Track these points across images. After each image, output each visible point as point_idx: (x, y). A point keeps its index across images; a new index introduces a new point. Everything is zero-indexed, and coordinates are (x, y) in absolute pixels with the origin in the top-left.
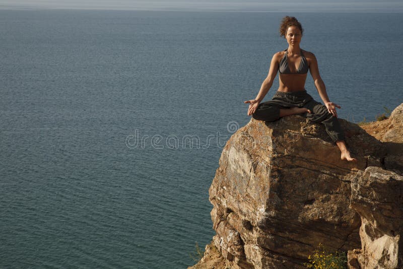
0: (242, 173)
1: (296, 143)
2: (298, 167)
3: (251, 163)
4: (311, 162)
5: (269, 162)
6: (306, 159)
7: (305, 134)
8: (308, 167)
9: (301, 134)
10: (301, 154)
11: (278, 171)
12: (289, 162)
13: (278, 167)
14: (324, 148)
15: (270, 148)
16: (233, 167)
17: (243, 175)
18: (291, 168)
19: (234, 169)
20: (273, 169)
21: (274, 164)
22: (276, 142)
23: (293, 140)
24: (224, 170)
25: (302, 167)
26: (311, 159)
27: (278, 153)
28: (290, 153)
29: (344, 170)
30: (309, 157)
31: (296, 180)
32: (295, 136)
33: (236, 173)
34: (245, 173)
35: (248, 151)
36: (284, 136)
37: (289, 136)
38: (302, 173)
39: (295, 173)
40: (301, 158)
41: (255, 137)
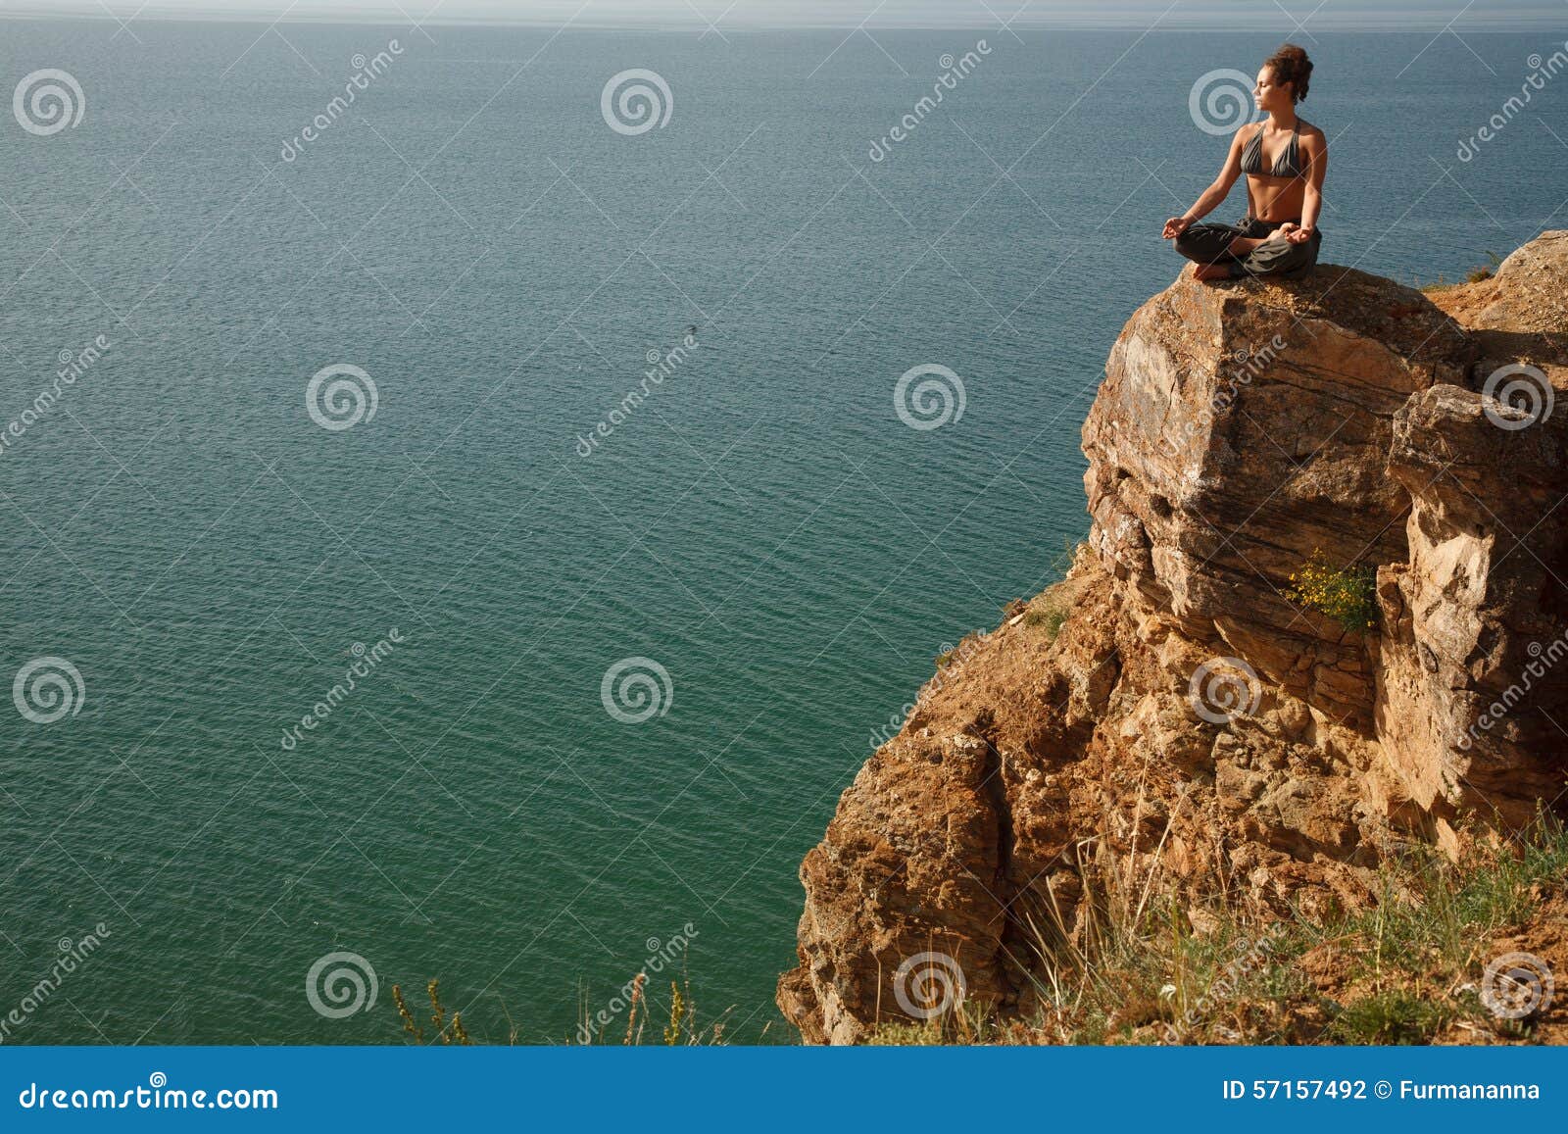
0: (1154, 393)
2: (1277, 382)
3: (1173, 372)
5: (1214, 371)
6: (1298, 366)
8: (1300, 383)
14: (1337, 342)
15: (1218, 340)
16: (1135, 379)
17: (1155, 399)
19: (1137, 383)
20: (1220, 387)
21: (1225, 376)
22: (1231, 326)
23: (1270, 324)
24: (1116, 385)
25: (1287, 383)
26: (1309, 365)
30: (1304, 362)
31: (1271, 410)
32: (1275, 314)
33: (1140, 392)
34: (1159, 392)
35: (1169, 346)
36: (1250, 314)
37: (1262, 314)
38: (1285, 395)
39: (1269, 395)
40: (1287, 362)
41: (1186, 315)
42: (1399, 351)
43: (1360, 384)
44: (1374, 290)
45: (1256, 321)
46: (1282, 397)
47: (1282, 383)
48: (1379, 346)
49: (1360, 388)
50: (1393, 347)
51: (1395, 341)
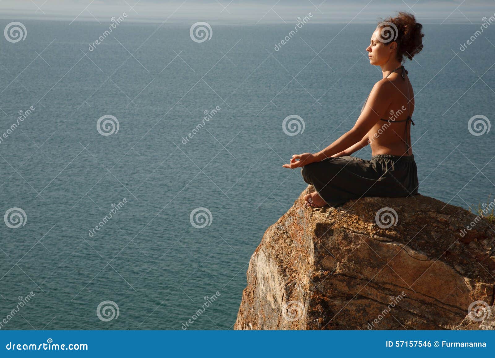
0: (272, 301)
1: (357, 250)
2: (360, 297)
3: (283, 284)
4: (384, 289)
5: (308, 285)
6: (376, 284)
7: (375, 234)
8: (379, 299)
9: (369, 234)
10: (367, 272)
11: (324, 304)
12: (343, 287)
13: (324, 296)
14: (410, 263)
15: (311, 259)
16: (261, 288)
17: (273, 307)
18: (348, 299)
19: (263, 293)
20: (313, 300)
21: (317, 291)
22: (321, 247)
23: (352, 246)
24: (252, 292)
25: (368, 299)
26: (385, 283)
27: (324, 269)
28: (345, 271)
29: (448, 308)
30: (381, 280)
31: (356, 322)
32: (357, 237)
33: (265, 299)
34: (276, 301)
35: (282, 261)
36: (337, 237)
37: (346, 237)
38: (367, 309)
39: (354, 308)
40: (367, 280)
41: (294, 236)
42: (463, 272)
43: (431, 301)
44: (443, 218)
45: (341, 243)
46: (365, 310)
47: (366, 298)
48: (445, 267)
49: (431, 304)
50: (459, 269)
51: (461, 264)
